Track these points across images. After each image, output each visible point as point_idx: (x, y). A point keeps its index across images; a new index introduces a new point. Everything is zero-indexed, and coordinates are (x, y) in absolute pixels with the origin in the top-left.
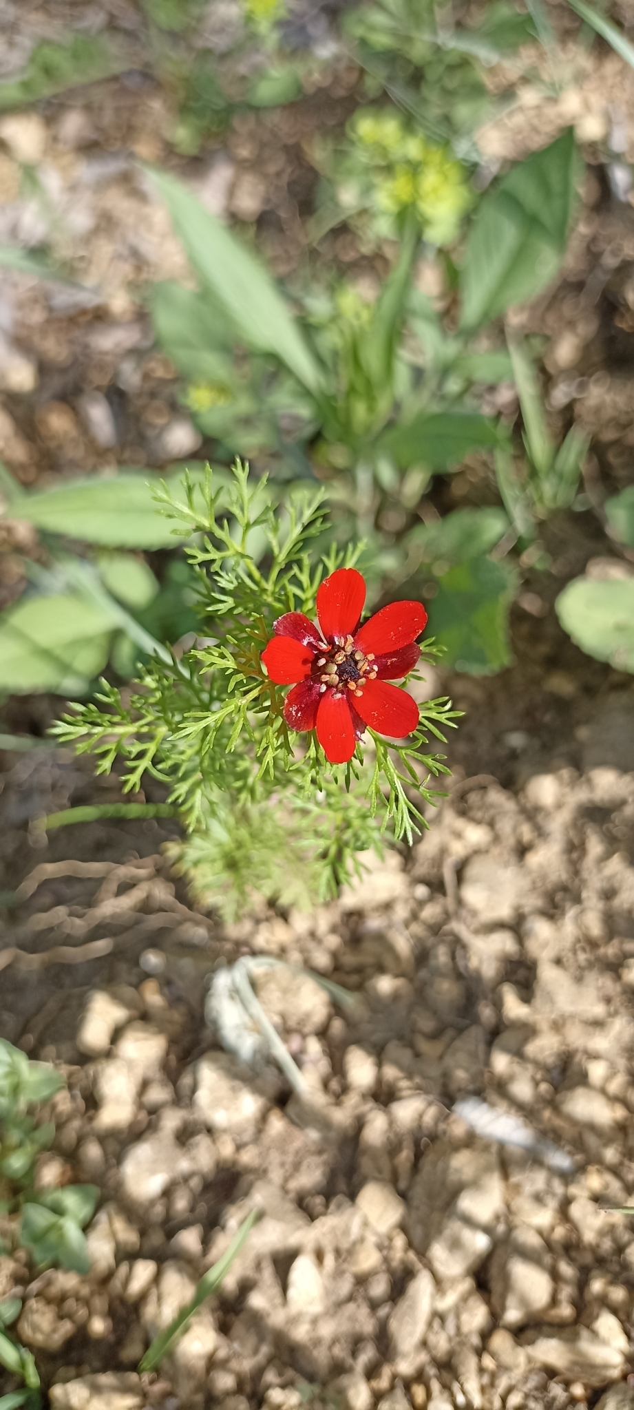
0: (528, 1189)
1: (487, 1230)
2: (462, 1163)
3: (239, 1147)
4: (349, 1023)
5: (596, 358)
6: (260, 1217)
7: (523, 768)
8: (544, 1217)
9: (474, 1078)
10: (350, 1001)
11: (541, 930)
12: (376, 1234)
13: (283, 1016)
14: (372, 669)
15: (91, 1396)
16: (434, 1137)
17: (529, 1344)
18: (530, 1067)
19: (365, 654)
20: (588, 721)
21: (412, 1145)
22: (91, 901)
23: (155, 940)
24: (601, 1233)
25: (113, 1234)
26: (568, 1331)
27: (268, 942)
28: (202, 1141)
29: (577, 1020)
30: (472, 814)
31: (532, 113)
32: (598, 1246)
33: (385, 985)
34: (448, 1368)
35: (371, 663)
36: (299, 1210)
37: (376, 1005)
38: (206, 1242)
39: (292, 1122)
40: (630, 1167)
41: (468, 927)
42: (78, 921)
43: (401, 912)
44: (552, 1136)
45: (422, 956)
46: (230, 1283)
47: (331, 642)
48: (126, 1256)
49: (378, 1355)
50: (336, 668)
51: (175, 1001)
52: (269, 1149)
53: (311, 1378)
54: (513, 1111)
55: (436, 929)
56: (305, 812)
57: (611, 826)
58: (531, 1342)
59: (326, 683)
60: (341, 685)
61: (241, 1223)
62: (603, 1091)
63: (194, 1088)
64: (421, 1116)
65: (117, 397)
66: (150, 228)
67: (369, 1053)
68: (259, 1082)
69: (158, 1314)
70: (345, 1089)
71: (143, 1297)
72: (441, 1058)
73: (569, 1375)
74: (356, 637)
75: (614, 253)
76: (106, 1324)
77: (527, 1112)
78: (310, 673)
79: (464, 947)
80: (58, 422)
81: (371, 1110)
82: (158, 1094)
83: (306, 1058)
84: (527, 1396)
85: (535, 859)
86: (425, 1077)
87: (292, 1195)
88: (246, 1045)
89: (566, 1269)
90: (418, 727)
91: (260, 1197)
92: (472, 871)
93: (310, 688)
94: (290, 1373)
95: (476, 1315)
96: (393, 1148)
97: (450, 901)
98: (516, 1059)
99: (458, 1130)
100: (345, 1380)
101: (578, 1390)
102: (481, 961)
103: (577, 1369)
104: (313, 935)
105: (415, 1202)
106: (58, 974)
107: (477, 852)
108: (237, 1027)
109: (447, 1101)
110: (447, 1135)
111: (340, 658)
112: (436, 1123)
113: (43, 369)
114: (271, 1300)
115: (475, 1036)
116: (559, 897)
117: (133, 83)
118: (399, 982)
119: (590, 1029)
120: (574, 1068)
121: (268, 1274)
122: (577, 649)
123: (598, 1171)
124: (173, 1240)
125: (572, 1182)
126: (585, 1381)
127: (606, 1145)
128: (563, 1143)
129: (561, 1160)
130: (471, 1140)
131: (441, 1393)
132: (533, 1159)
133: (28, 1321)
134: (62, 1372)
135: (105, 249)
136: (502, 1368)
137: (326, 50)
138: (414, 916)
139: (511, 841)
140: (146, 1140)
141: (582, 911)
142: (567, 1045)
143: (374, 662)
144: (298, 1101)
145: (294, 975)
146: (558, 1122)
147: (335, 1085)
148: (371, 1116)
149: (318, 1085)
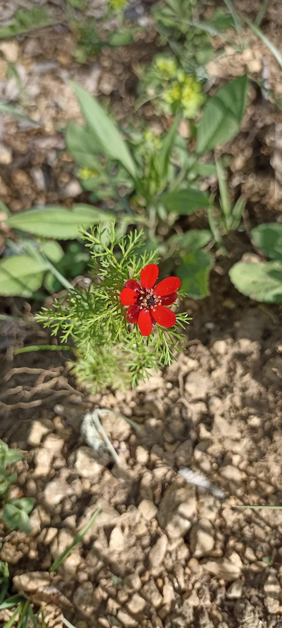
0: (206, 504)
1: (190, 519)
2: (181, 493)
3: (92, 485)
4: (138, 437)
5: (252, 166)
6: (101, 512)
7: (213, 338)
8: (212, 515)
9: (187, 461)
10: (139, 428)
11: (217, 402)
12: (146, 521)
13: (112, 434)
14: (160, 301)
15: (30, 580)
16: (170, 483)
17: (204, 564)
18: (209, 457)
19: (157, 296)
20: (239, 320)
21: (161, 486)
22: (33, 384)
23: (60, 401)
24: (234, 522)
25: (40, 518)
26: (219, 559)
27: (106, 404)
28: (77, 482)
29: (229, 439)
30: (191, 355)
31: (231, 57)
32: (233, 527)
33: (153, 422)
34: (172, 573)
35: (159, 299)
36: (115, 510)
37: (150, 430)
38: (78, 521)
39: (114, 476)
40: (247, 497)
41: (187, 401)
42: (27, 392)
43: (161, 393)
44: (217, 484)
45: (168, 411)
46: (87, 538)
47: (145, 291)
48: (45, 526)
49: (144, 568)
50: (146, 301)
51: (67, 426)
52: (104, 486)
53: (118, 575)
54: (202, 474)
55: (174, 401)
56: (128, 353)
57: (246, 362)
58: (205, 563)
59: (142, 306)
60: (148, 307)
61: (93, 514)
62: (238, 467)
63: (75, 461)
64: (165, 475)
65: (47, 168)
66: (63, 95)
67: (146, 449)
68: (101, 460)
69: (58, 549)
70: (135, 463)
71: (52, 543)
72: (174, 452)
73: (219, 576)
74: (154, 289)
75: (262, 121)
76: (36, 553)
77: (207, 474)
78: (136, 302)
79: (186, 408)
80: (21, 178)
81: (146, 472)
82: (59, 463)
83: (120, 450)
84: (202, 584)
85: (215, 374)
86: (167, 459)
87: (113, 504)
88: (96, 444)
89: (220, 536)
90: (176, 323)
91: (100, 504)
92: (190, 378)
93: (136, 307)
94: (109, 573)
95: (184, 552)
96: (154, 487)
97: (181, 390)
98: (204, 454)
99: (180, 481)
100: (131, 576)
101: (222, 582)
102: (192, 414)
103: (222, 574)
104: (124, 401)
105: (162, 508)
106: (18, 413)
107: (193, 370)
108: (93, 437)
109: (176, 469)
110: (176, 482)
111: (148, 297)
112: (171, 478)
113: (15, 154)
114: (103, 545)
115: (189, 443)
116: (224, 390)
117: (58, 29)
118: (159, 422)
119: (234, 442)
120: (226, 458)
121: (102, 534)
122: (237, 290)
123: (234, 498)
124: (64, 521)
125: (224, 502)
126: (225, 579)
127: (238, 488)
128: (221, 487)
129: (220, 493)
130: (185, 484)
131: (169, 582)
132: (209, 492)
133: (4, 552)
134: (18, 571)
135: (43, 103)
136: (193, 573)
137: (143, 22)
138: (166, 395)
139: (206, 367)
140: (54, 481)
141: (233, 396)
142: (225, 449)
143: (160, 299)
144: (117, 467)
145: (117, 417)
146: (220, 479)
147: (131, 462)
148: (145, 474)
149: (125, 462)
